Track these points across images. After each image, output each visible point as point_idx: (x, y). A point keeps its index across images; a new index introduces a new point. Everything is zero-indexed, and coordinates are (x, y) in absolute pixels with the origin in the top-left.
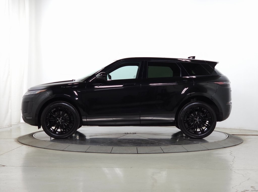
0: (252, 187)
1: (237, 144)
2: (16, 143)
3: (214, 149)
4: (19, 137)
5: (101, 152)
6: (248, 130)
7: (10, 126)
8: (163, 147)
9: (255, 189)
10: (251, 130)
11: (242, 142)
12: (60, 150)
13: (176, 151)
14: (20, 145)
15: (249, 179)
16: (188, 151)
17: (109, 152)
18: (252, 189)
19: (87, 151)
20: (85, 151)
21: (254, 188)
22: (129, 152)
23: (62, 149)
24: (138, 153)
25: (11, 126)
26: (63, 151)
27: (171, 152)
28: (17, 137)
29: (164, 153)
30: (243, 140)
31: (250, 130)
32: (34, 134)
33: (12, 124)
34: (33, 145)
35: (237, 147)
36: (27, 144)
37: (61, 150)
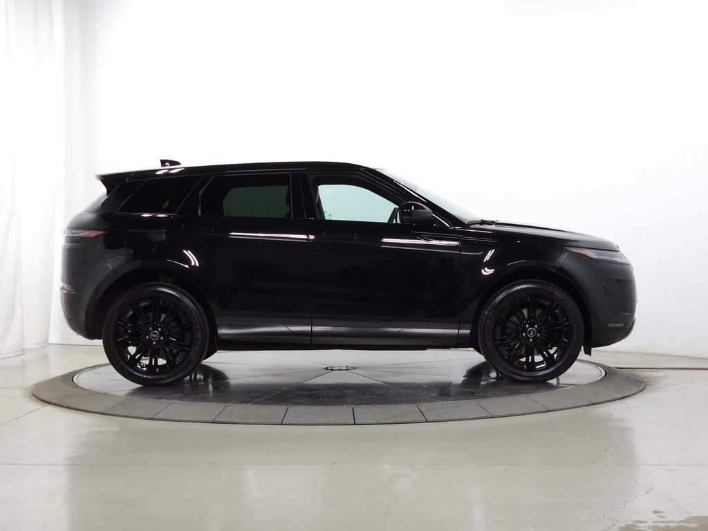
0: (655, 512)
1: (627, 394)
2: (27, 399)
3: (563, 409)
4: (35, 384)
5: (256, 421)
6: (663, 355)
7: (19, 353)
8: (424, 406)
9: (663, 517)
10: (672, 356)
11: (641, 388)
12: (144, 418)
13: (459, 415)
14: (37, 406)
15: (651, 489)
16: (494, 415)
17: (276, 421)
18: (654, 517)
19: (217, 420)
20: (211, 420)
21: (661, 515)
22: (332, 420)
23: (149, 415)
24: (355, 424)
25: (23, 352)
26: (152, 419)
27: (446, 418)
28: (30, 384)
29: (427, 422)
30: (645, 382)
31: (668, 355)
32: (77, 375)
33: (26, 347)
34: (71, 406)
35: (628, 401)
36: (57, 402)
37: (147, 419)
